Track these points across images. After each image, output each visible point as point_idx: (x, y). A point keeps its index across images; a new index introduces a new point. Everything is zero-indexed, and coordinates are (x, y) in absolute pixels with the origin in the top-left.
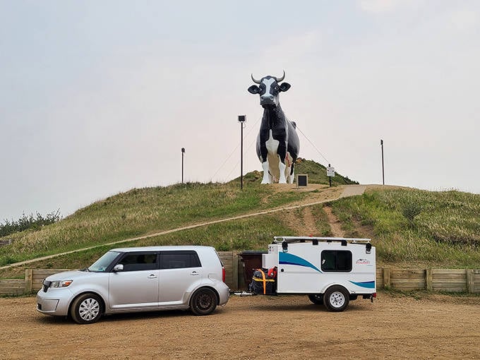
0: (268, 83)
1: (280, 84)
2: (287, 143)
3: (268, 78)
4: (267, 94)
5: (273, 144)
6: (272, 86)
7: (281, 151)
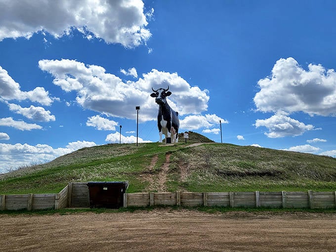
0: (160, 92)
1: (166, 92)
2: (171, 122)
3: (161, 89)
4: (159, 97)
5: (164, 123)
6: (162, 93)
7: (168, 126)
